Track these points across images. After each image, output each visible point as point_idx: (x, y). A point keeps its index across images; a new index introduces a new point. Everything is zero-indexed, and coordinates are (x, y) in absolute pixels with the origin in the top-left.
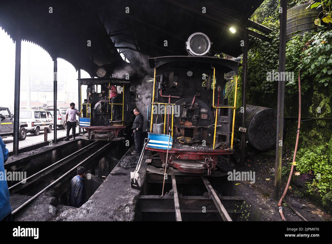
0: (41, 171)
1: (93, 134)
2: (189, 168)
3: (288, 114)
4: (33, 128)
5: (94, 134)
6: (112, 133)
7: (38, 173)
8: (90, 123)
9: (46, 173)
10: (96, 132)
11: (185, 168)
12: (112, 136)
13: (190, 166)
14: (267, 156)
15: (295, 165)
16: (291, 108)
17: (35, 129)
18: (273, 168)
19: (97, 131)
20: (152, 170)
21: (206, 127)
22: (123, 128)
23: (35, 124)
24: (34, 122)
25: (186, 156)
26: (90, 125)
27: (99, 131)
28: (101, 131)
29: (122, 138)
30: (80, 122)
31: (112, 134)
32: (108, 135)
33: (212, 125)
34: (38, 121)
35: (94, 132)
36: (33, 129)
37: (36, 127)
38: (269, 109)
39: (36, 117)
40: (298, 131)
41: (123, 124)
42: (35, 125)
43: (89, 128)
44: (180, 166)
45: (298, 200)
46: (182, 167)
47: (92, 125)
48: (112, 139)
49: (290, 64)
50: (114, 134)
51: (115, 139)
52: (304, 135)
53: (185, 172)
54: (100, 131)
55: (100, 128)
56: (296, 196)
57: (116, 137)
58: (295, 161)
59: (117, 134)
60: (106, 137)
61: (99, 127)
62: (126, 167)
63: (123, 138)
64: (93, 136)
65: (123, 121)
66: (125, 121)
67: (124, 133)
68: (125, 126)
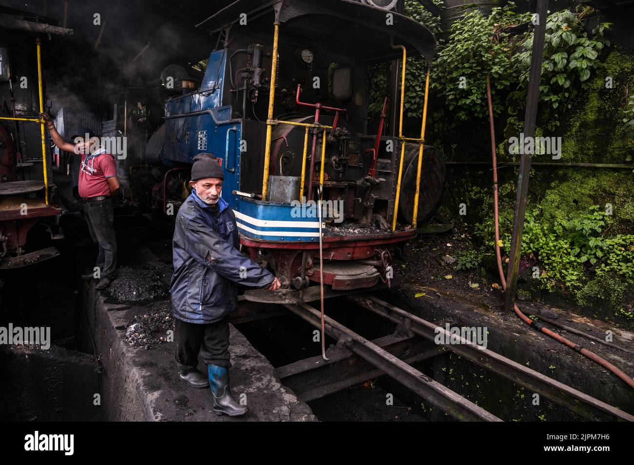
2: (354, 277)
3: (447, 158)
11: (348, 280)
13: (353, 273)
14: (423, 234)
15: (502, 245)
16: (454, 146)
18: (448, 256)
20: (259, 296)
21: (354, 183)
25: (348, 252)
33: (363, 180)
38: (431, 147)
40: (496, 186)
41: (49, 198)
44: (334, 276)
45: (532, 305)
46: (338, 278)
49: (473, 63)
50: (9, 242)
51: (13, 262)
52: (486, 193)
53: (348, 288)
56: (523, 299)
57: (20, 251)
58: (500, 239)
59: (23, 242)
65: (48, 187)
66: (53, 186)
67: (51, 233)
68: (55, 207)
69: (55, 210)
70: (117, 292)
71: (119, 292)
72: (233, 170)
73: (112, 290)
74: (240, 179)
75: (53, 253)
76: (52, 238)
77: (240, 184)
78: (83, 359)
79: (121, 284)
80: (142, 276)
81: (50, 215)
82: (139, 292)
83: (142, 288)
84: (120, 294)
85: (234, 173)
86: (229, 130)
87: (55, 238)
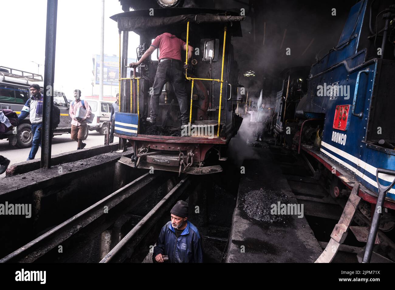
0: (79, 215)
1: (144, 154)
4: (98, 124)
5: (146, 154)
6: (190, 153)
7: (70, 220)
8: (136, 126)
9: (91, 220)
10: (150, 150)
12: (190, 161)
17: (101, 126)
19: (153, 147)
22: (217, 143)
23: (101, 119)
24: (101, 117)
26: (136, 132)
27: (157, 149)
28: (163, 146)
29: (213, 168)
30: (116, 123)
31: (190, 157)
32: (181, 159)
34: (105, 116)
35: (147, 149)
36: (99, 126)
37: (102, 124)
39: (103, 110)
41: (220, 132)
42: (102, 121)
43: (134, 138)
47: (141, 131)
48: (189, 171)
50: (195, 157)
51: (196, 171)
54: (161, 147)
55: (160, 141)
57: (201, 164)
59: (203, 158)
60: (176, 166)
61: (158, 137)
62: (261, 220)
63: (217, 169)
64: (144, 158)
65: (220, 125)
66: (223, 125)
67: (220, 156)
68: (223, 139)
69: (222, 141)
70: (248, 208)
71: (249, 209)
72: (361, 115)
73: (246, 206)
74: (368, 124)
75: (219, 169)
76: (219, 160)
77: (367, 130)
78: (213, 254)
79: (253, 203)
80: (271, 201)
81: (218, 143)
82: (263, 214)
83: (267, 211)
84: (249, 211)
85: (361, 118)
86: (360, 72)
87: (221, 160)
